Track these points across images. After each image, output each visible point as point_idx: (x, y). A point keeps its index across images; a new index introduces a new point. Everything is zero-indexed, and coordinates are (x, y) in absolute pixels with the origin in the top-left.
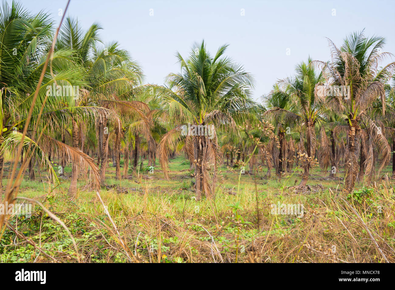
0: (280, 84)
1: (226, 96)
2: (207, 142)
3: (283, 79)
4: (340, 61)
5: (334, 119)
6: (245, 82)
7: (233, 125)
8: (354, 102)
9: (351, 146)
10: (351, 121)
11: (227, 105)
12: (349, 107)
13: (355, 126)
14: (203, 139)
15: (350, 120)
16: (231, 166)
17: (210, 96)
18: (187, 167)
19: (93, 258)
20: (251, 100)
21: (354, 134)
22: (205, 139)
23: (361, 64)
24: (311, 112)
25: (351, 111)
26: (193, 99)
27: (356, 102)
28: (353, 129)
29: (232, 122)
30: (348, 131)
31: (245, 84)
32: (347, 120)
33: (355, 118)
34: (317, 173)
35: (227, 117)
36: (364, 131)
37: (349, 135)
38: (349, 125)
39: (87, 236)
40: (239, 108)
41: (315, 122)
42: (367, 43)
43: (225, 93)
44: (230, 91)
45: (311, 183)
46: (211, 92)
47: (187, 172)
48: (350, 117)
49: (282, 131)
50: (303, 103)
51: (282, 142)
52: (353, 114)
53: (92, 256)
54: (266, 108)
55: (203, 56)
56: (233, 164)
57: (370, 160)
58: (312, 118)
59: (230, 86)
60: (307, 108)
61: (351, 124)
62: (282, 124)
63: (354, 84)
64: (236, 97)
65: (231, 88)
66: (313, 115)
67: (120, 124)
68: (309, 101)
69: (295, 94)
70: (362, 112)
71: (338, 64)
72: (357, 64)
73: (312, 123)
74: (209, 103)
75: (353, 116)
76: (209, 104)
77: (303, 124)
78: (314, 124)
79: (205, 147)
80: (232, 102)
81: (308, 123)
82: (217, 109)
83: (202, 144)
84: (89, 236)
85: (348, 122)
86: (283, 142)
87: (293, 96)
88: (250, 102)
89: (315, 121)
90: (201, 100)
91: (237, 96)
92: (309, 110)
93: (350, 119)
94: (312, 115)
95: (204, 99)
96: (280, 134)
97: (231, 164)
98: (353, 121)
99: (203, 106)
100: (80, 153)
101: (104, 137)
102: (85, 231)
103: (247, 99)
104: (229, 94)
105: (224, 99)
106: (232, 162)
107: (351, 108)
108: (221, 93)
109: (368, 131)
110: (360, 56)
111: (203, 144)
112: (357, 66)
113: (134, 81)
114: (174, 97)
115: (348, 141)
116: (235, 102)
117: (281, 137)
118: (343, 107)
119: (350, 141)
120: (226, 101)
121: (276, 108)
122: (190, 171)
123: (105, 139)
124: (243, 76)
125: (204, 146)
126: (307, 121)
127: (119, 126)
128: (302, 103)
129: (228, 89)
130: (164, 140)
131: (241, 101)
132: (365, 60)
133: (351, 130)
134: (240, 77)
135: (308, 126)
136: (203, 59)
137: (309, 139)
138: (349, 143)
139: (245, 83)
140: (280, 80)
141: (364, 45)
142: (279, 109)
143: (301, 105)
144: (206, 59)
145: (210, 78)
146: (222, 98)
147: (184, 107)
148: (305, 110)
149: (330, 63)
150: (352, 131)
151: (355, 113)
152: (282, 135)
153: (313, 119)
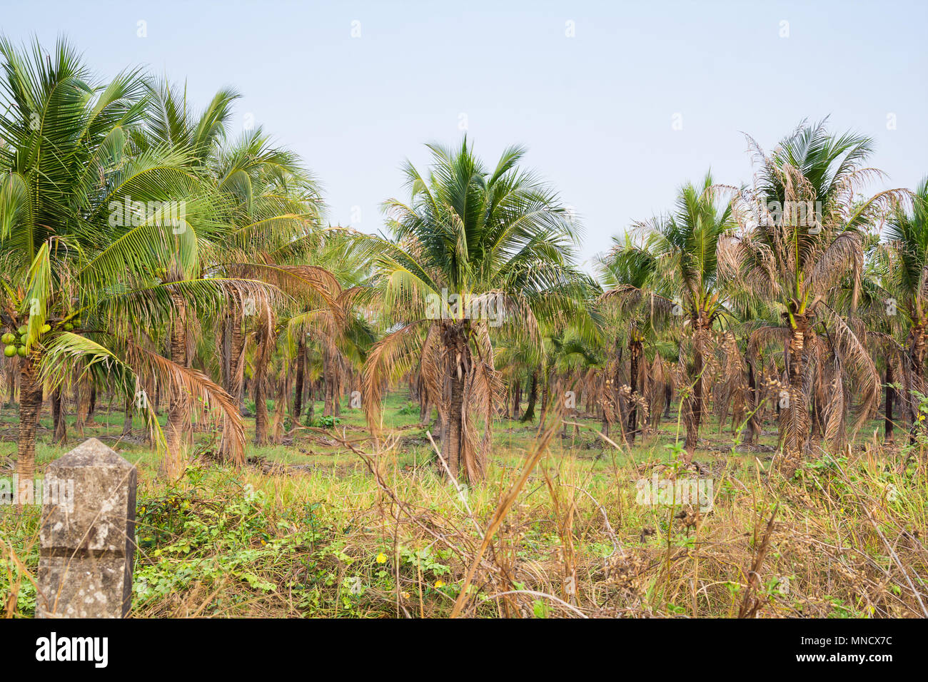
0: (636, 232)
1: (517, 258)
2: (473, 362)
3: (644, 222)
4: (772, 185)
5: (754, 312)
6: (562, 228)
7: (530, 325)
8: (801, 276)
9: (793, 373)
10: (795, 317)
11: (520, 280)
12: (791, 286)
13: (802, 329)
14: (464, 354)
15: (791, 316)
16: (516, 418)
17: (482, 259)
18: (413, 419)
19: (293, 588)
20: (574, 269)
21: (801, 347)
22: (470, 355)
23: (818, 190)
24: (704, 295)
25: (795, 296)
26: (442, 265)
27: (806, 275)
28: (799, 335)
29: (529, 318)
30: (787, 341)
31: (560, 233)
32: (785, 315)
33: (802, 311)
34: (714, 437)
35: (519, 307)
36: (821, 342)
37: (790, 348)
38: (790, 326)
39: (276, 547)
40: (547, 285)
41: (713, 319)
42: (833, 146)
43: (516, 252)
44: (527, 248)
45: (702, 458)
46: (483, 249)
47: (416, 431)
48: (793, 308)
49: (636, 339)
50: (687, 275)
51: (636, 363)
52: (798, 302)
53: (292, 584)
54: (602, 286)
55: (466, 169)
56: (520, 412)
57: (837, 405)
58: (706, 309)
59: (527, 235)
60: (695, 288)
61: (794, 325)
62: (638, 323)
63: (803, 237)
64: (541, 261)
65: (528, 241)
66: (708, 301)
67: (272, 317)
68: (699, 272)
69: (669, 255)
70: (819, 297)
71: (766, 191)
72: (809, 191)
73: (707, 322)
74: (480, 274)
75: (799, 308)
76: (479, 276)
77: (686, 323)
78: (711, 323)
79: (469, 371)
80: (531, 273)
81: (698, 320)
82: (498, 288)
83: (462, 365)
84: (279, 546)
85: (789, 321)
86: (639, 364)
87: (664, 260)
88: (571, 273)
89: (712, 316)
90: (461, 268)
91: (542, 259)
92: (700, 291)
93: (793, 313)
94: (705, 302)
95: (467, 264)
96: (632, 345)
97: (515, 414)
98: (798, 319)
99: (465, 281)
100: (203, 382)
101: (235, 347)
102: (269, 537)
103: (565, 266)
104: (525, 254)
105: (514, 264)
106: (517, 408)
107: (795, 289)
108: (507, 253)
109: (830, 340)
110: (816, 175)
111: (466, 365)
112: (810, 196)
113: (314, 222)
114: (402, 259)
115: (788, 362)
116: (537, 273)
117: (635, 351)
118: (776, 286)
119: (791, 362)
120: (519, 269)
121: (625, 287)
122: (420, 428)
123: (237, 351)
124: (557, 214)
125: (467, 370)
126: (695, 316)
127: (270, 323)
128: (684, 276)
129: (522, 242)
130: (375, 356)
131: (551, 270)
132: (828, 183)
133: (793, 337)
134: (549, 218)
135: (696, 328)
136: (468, 174)
137: (698, 358)
138: (791, 366)
139: (562, 231)
140: (638, 223)
141: (825, 151)
142: (631, 289)
143: (682, 281)
144: (474, 177)
145: (482, 218)
146: (509, 264)
147: (423, 283)
148: (691, 290)
149: (748, 189)
150: (796, 339)
151: (802, 300)
152: (636, 347)
153: (708, 312)
